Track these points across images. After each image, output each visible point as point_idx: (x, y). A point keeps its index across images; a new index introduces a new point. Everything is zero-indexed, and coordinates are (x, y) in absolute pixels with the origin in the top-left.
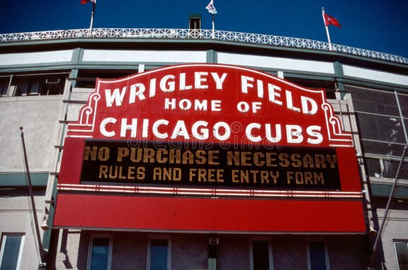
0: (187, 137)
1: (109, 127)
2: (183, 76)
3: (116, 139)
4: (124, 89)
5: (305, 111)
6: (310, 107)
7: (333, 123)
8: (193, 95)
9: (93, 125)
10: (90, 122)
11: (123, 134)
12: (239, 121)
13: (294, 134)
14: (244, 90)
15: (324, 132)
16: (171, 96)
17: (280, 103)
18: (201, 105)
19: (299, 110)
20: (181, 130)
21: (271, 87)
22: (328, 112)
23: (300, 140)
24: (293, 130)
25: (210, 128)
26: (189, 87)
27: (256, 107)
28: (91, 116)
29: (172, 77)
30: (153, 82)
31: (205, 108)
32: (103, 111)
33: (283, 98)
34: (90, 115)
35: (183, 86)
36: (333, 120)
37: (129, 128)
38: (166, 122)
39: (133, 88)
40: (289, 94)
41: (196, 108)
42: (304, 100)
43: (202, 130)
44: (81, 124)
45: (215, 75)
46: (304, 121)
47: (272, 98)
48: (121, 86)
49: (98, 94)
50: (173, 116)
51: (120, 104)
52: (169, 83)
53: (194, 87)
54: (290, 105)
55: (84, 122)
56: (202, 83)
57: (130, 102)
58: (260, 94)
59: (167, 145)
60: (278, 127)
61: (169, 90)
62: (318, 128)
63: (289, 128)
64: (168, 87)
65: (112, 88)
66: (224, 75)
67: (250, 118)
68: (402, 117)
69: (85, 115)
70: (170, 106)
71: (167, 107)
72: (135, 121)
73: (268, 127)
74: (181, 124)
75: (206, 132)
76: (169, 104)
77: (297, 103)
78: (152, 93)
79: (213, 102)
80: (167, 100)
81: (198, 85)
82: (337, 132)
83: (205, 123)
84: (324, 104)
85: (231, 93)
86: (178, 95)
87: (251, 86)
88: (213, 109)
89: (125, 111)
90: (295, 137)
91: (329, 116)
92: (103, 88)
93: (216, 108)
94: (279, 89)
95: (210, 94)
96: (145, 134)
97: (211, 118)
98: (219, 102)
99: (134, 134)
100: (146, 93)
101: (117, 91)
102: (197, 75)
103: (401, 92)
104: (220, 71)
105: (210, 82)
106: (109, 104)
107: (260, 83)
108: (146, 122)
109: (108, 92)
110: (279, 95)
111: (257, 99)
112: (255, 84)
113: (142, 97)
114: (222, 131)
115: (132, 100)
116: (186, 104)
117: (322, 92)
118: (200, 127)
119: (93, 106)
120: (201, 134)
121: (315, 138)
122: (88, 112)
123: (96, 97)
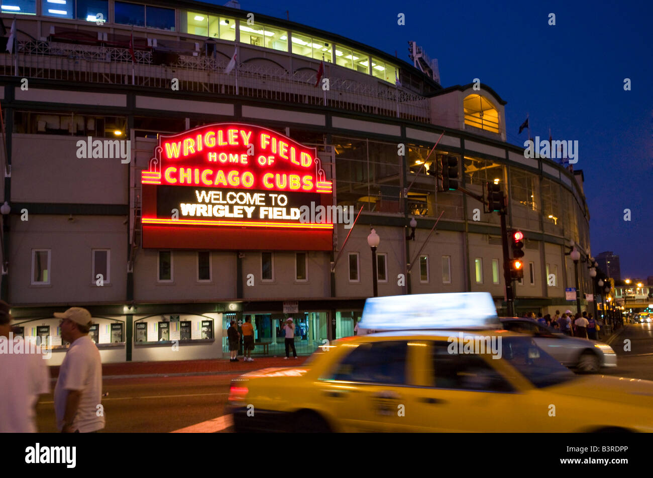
0: (225, 183)
1: (172, 175)
2: (220, 133)
3: (177, 185)
4: (180, 143)
5: (303, 164)
6: (306, 161)
7: (321, 174)
8: (229, 149)
9: (160, 174)
10: (158, 171)
11: (182, 181)
12: (259, 171)
13: (294, 182)
14: (263, 147)
15: (313, 181)
16: (213, 150)
17: (287, 158)
18: (234, 158)
19: (298, 163)
20: (221, 178)
21: (282, 144)
22: (318, 164)
23: (298, 187)
24: (295, 179)
25: (240, 175)
26: (225, 144)
27: (271, 160)
29: (213, 133)
30: (199, 137)
31: (237, 161)
32: (166, 162)
33: (288, 154)
34: (157, 165)
35: (221, 143)
36: (321, 171)
37: (186, 176)
38: (210, 172)
39: (186, 142)
40: (293, 149)
41: (230, 161)
42: (303, 154)
43: (235, 178)
44: (151, 172)
45: (243, 132)
46: (302, 172)
47: (281, 153)
48: (176, 140)
49: (160, 147)
50: (216, 166)
51: (178, 157)
52: (211, 139)
53: (228, 142)
54: (293, 159)
55: (153, 170)
56: (236, 140)
57: (185, 155)
58: (274, 151)
60: (284, 176)
61: (211, 146)
62: (310, 178)
63: (292, 177)
64: (210, 142)
65: (170, 141)
66: (250, 133)
67: (267, 169)
68: (368, 162)
69: (153, 165)
71: (210, 159)
72: (189, 170)
73: (278, 176)
74: (220, 173)
75: (237, 180)
76: (212, 157)
77: (298, 158)
78: (200, 148)
79: (242, 156)
80: (210, 154)
81: (231, 142)
82: (323, 181)
83: (237, 173)
84: (316, 158)
86: (218, 149)
87: (268, 143)
88: (242, 162)
89: (182, 162)
90: (295, 185)
91: (318, 168)
93: (244, 161)
94: (286, 145)
95: (240, 149)
96: (197, 181)
97: (240, 168)
98: (246, 156)
99: (189, 181)
100: (196, 147)
101: (174, 144)
102: (231, 132)
103: (371, 139)
104: (247, 129)
105: (240, 139)
106: (169, 157)
107: (274, 140)
108: (197, 171)
109: (167, 145)
110: (286, 151)
111: (272, 154)
112: (271, 141)
113: (193, 151)
114: (248, 179)
115: (185, 153)
116: (223, 158)
117: (316, 148)
118: (233, 176)
119: (158, 157)
120: (234, 181)
121: (307, 185)
122: (155, 163)
123: (159, 150)
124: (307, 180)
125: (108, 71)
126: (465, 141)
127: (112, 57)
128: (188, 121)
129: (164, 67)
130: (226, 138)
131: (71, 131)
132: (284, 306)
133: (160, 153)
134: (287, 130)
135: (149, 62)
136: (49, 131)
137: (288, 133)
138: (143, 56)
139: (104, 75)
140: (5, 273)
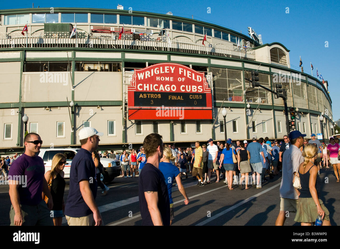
0: (164, 90)
1: (140, 87)
2: (161, 68)
3: (143, 91)
4: (144, 73)
5: (198, 80)
6: (199, 80)
7: (206, 85)
8: (165, 75)
9: (135, 86)
10: (134, 85)
11: (145, 89)
12: (178, 84)
13: (194, 89)
14: (180, 73)
15: (203, 88)
16: (158, 75)
17: (191, 78)
18: (167, 79)
19: (196, 80)
20: (162, 88)
21: (188, 72)
22: (205, 81)
23: (196, 91)
24: (194, 87)
25: (170, 87)
26: (164, 72)
27: (183, 79)
28: (134, 83)
29: (158, 68)
30: (152, 70)
31: (169, 80)
32: (138, 81)
33: (191, 76)
35: (162, 72)
36: (206, 83)
37: (146, 87)
38: (157, 85)
39: (146, 72)
40: (193, 74)
41: (166, 80)
42: (198, 76)
43: (168, 88)
44: (131, 86)
45: (171, 68)
46: (197, 84)
47: (188, 76)
48: (142, 72)
49: (135, 75)
50: (159, 83)
51: (143, 79)
52: (157, 71)
53: (165, 72)
54: (194, 78)
55: (132, 85)
56: (168, 71)
57: (146, 78)
58: (185, 75)
59: (157, 93)
60: (190, 86)
61: (157, 74)
62: (201, 87)
63: (193, 86)
64: (157, 72)
65: (140, 72)
66: (174, 68)
67: (182, 83)
68: (227, 79)
69: (132, 83)
70: (158, 79)
71: (157, 80)
72: (148, 85)
73: (187, 86)
74: (162, 86)
75: (169, 88)
76: (158, 78)
77: (196, 78)
78: (152, 75)
79: (171, 78)
80: (157, 77)
81: (166, 72)
82: (207, 88)
83: (169, 85)
84: (204, 78)
85: (176, 75)
86: (160, 75)
87: (182, 72)
88: (171, 80)
89: (145, 81)
90: (194, 90)
91: (205, 82)
92: (137, 72)
93: (172, 80)
94: (190, 72)
95: (170, 75)
96: (151, 89)
97: (170, 83)
98: (173, 78)
99: (148, 90)
100: (150, 74)
101: (141, 74)
102: (166, 67)
103: (228, 69)
104: (173, 66)
105: (170, 70)
106: (139, 79)
107: (185, 70)
108: (151, 85)
109: (138, 74)
110: (190, 75)
111: (184, 77)
112: (183, 71)
113: (149, 76)
114: (174, 88)
115: (146, 77)
116: (163, 79)
117: (203, 73)
118: (167, 87)
119: (134, 79)
120: (168, 89)
121: (200, 90)
122: (133, 82)
123: (135, 76)
124: (200, 88)
125: (114, 44)
126: (271, 68)
127: (116, 38)
128: (147, 63)
129: (138, 40)
130: (164, 70)
131: (98, 70)
132: (191, 144)
133: (135, 77)
134: (191, 66)
135: (131, 39)
136: (90, 70)
137: (191, 67)
138: (129, 36)
139: (112, 45)
140: (72, 131)
